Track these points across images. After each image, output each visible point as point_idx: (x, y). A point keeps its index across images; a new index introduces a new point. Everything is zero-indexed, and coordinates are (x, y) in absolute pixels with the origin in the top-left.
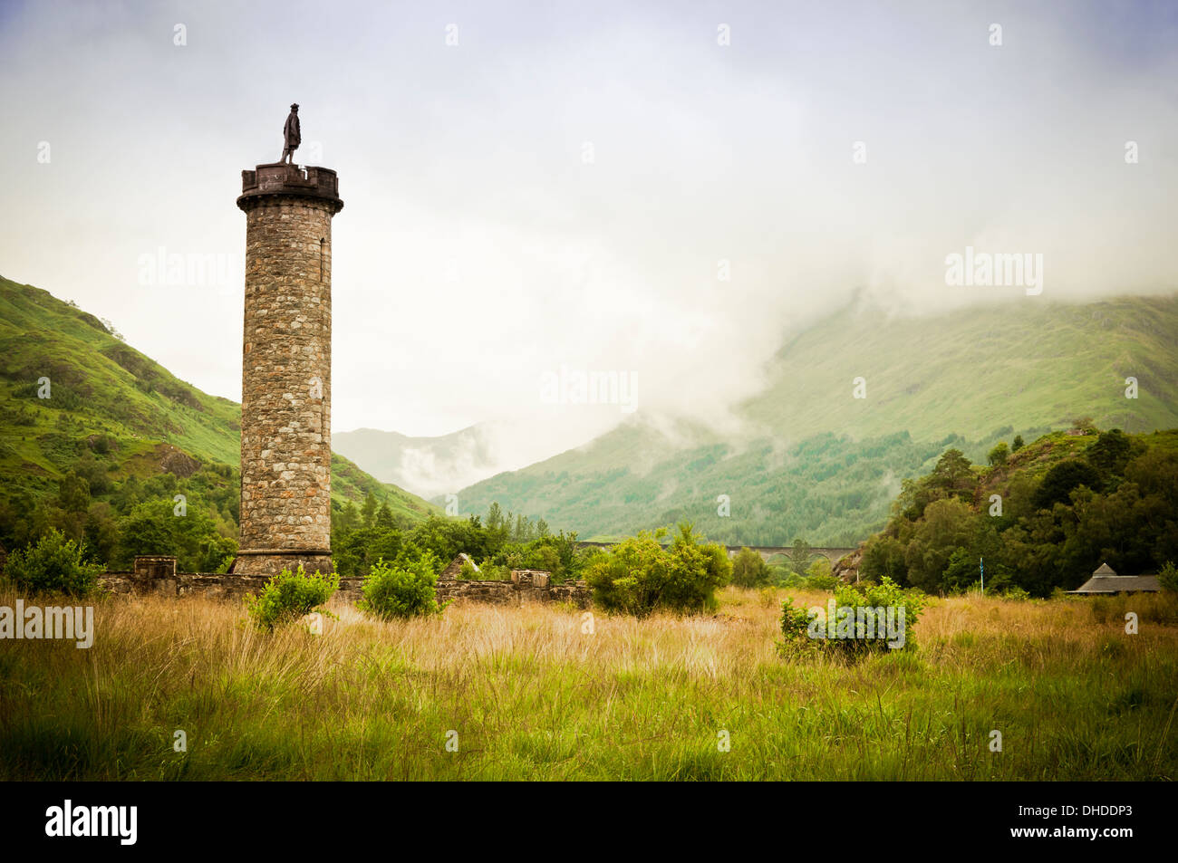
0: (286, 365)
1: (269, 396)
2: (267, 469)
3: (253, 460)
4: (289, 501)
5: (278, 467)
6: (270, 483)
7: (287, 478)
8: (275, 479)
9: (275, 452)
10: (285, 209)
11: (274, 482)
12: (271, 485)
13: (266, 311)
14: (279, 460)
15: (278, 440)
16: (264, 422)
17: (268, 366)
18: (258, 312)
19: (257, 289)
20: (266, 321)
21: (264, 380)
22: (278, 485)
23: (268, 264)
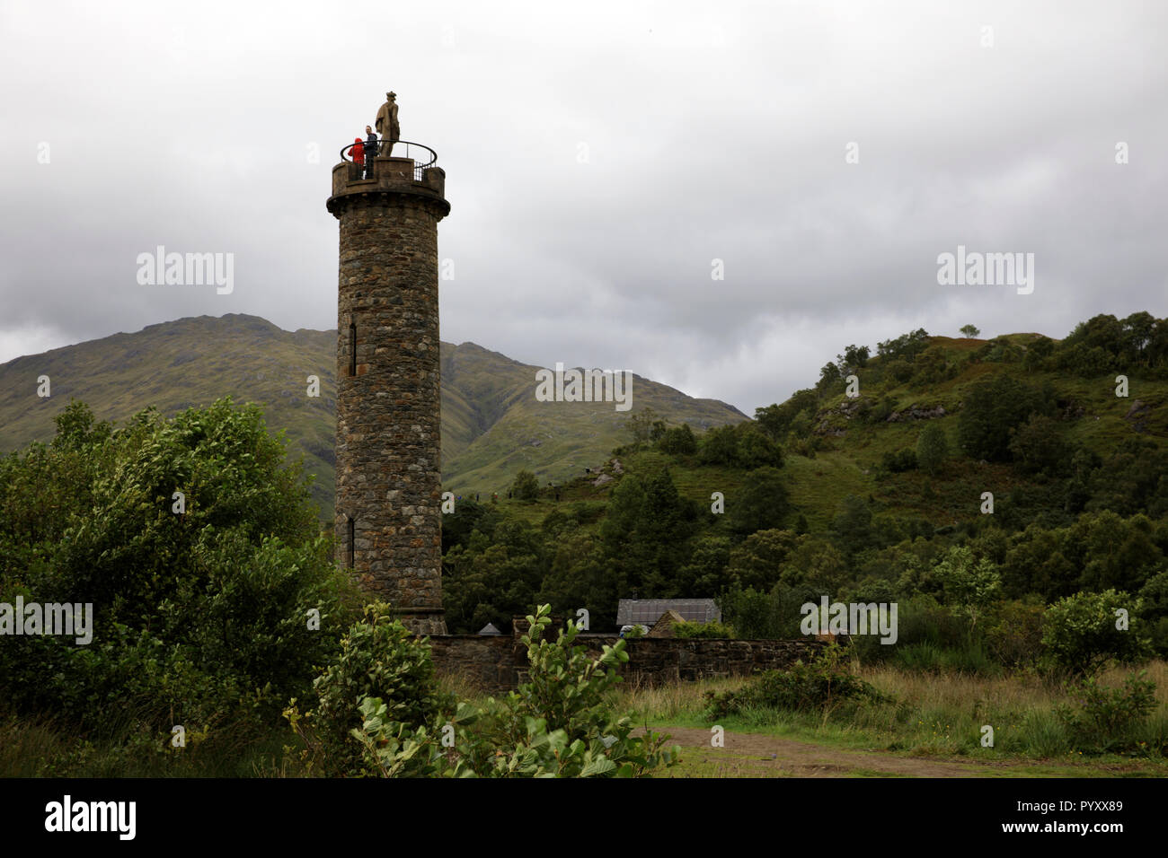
0: (414, 392)
1: (396, 427)
2: (395, 512)
3: (376, 502)
4: (420, 550)
5: (407, 510)
6: (398, 529)
7: (418, 524)
8: (403, 524)
9: (404, 492)
10: (409, 212)
11: (403, 528)
12: (400, 532)
13: (390, 328)
14: (410, 503)
15: (407, 479)
16: (390, 458)
17: (394, 393)
18: (378, 329)
19: (376, 302)
20: (389, 340)
21: (390, 409)
22: (408, 532)
23: (389, 274)
